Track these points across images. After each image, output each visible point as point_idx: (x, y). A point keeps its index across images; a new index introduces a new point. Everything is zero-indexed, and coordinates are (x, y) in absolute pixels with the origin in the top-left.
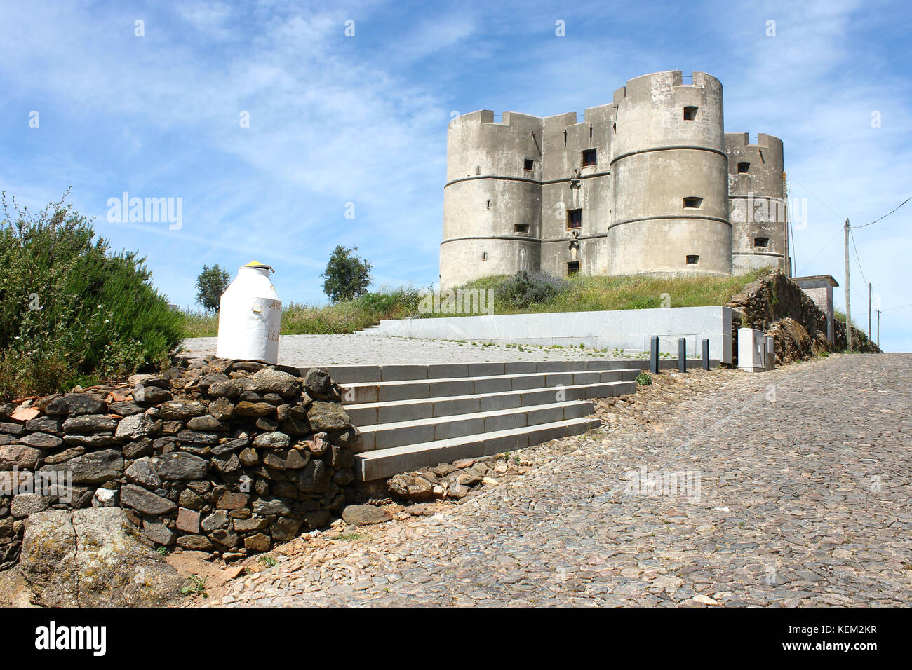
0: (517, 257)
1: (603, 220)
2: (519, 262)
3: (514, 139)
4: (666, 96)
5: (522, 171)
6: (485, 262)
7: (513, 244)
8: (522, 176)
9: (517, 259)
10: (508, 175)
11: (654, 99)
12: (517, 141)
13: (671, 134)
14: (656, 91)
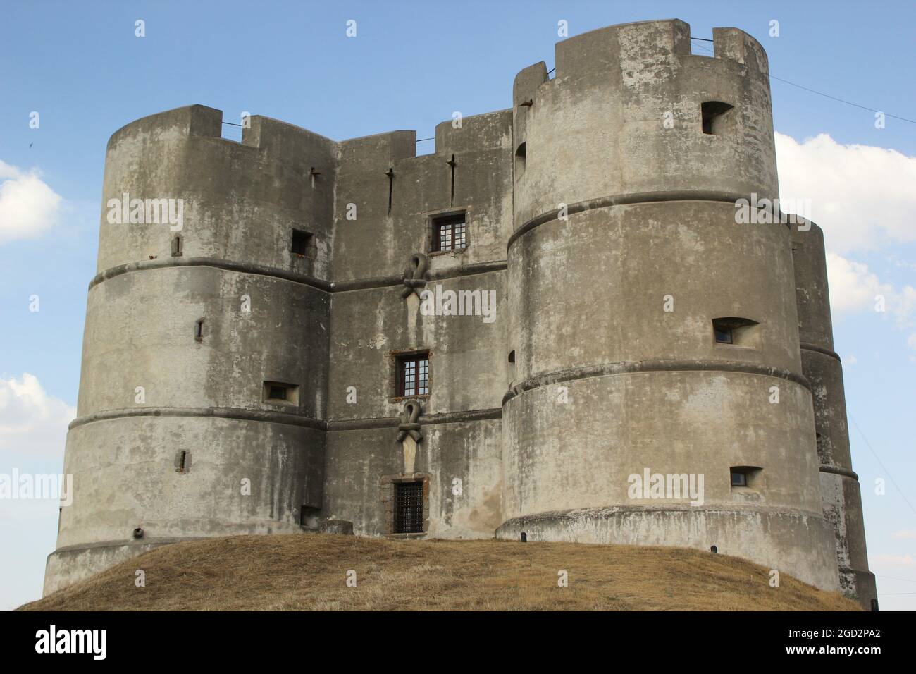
0: (267, 466)
1: (484, 377)
2: (271, 479)
3: (269, 179)
4: (658, 75)
5: (286, 254)
6: (184, 477)
7: (257, 432)
8: (286, 267)
9: (266, 469)
10: (252, 260)
11: (629, 82)
12: (277, 184)
13: (673, 165)
14: (633, 63)
